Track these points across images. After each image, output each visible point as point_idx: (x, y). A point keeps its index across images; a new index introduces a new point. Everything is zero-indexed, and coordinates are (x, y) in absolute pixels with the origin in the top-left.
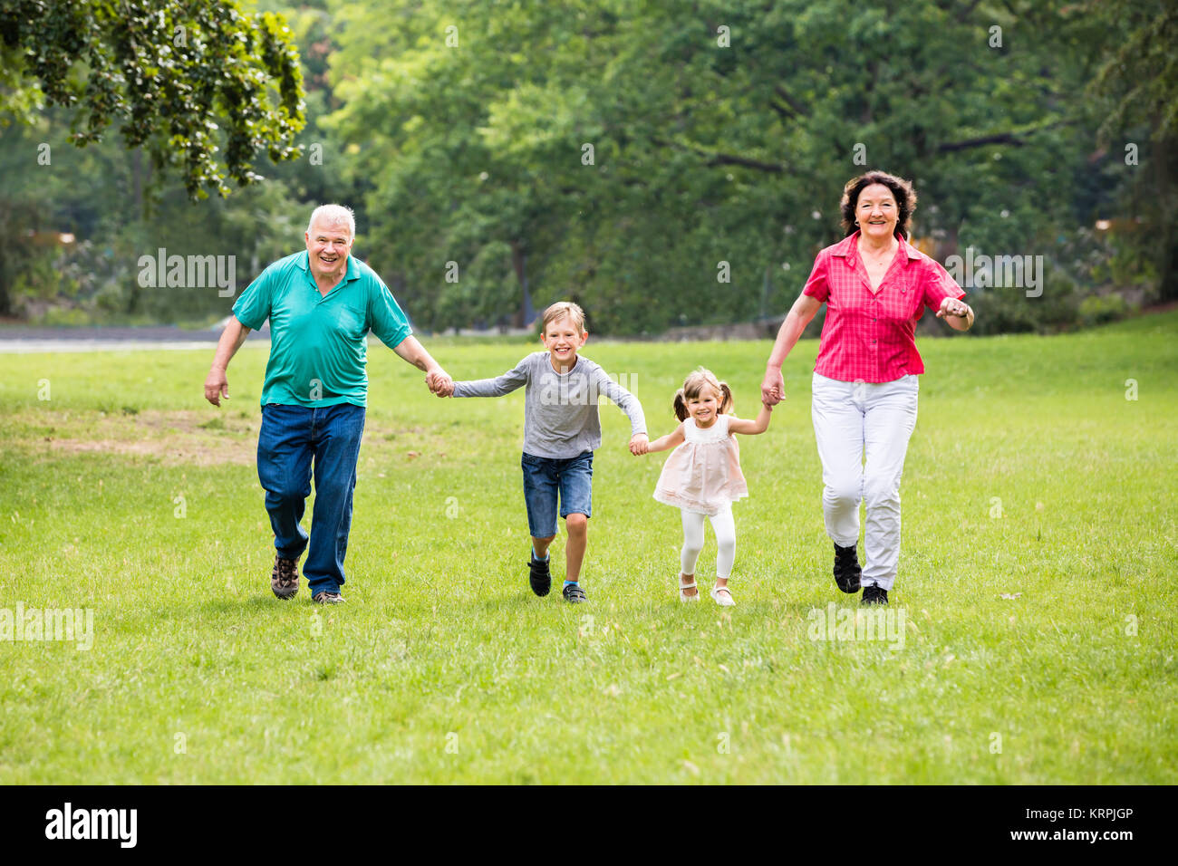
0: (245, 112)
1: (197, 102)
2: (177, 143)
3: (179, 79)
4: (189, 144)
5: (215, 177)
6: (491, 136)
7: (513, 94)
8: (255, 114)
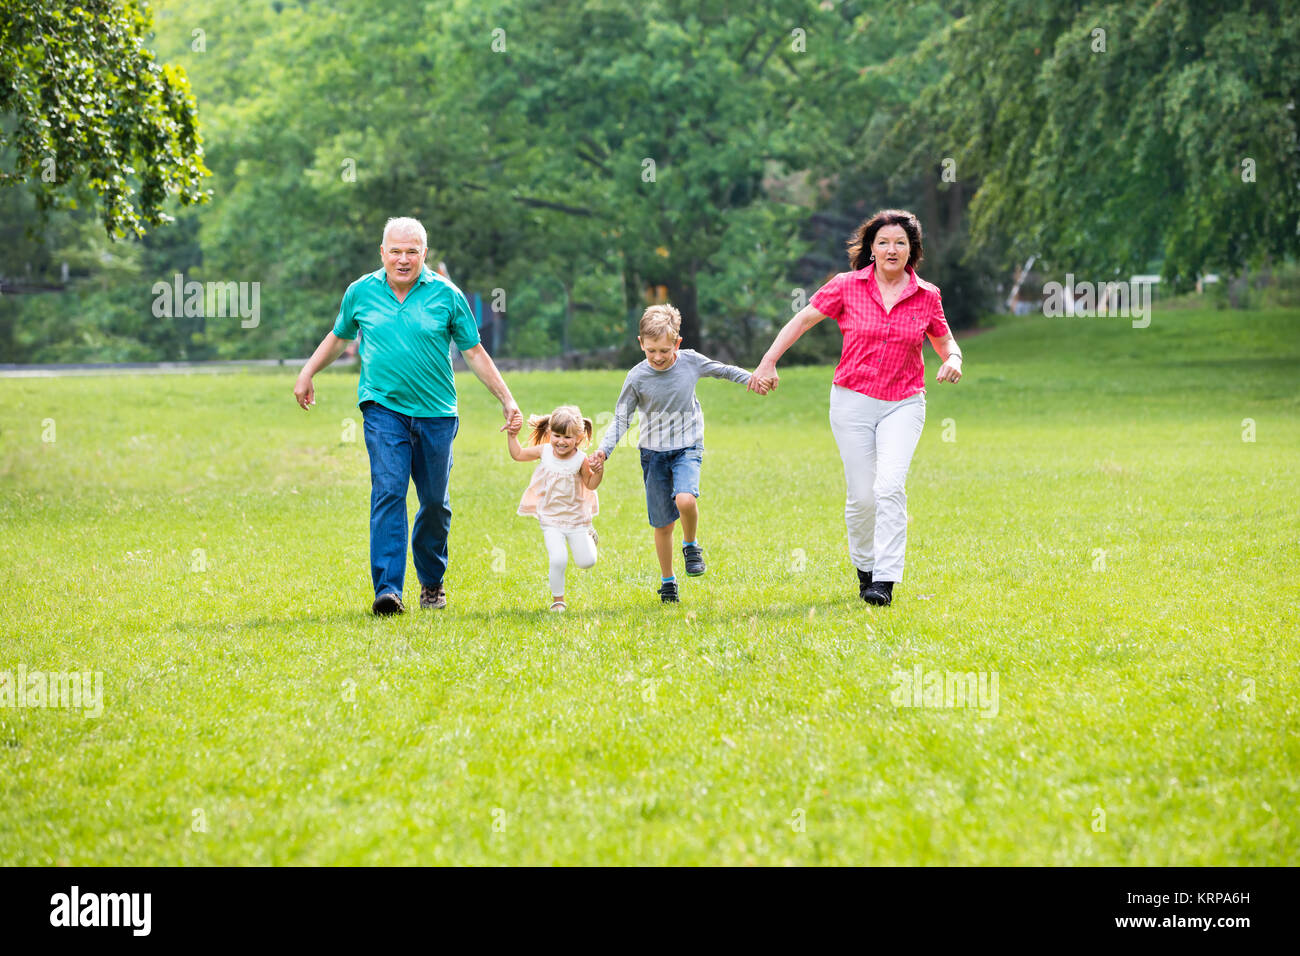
0: (159, 158)
1: (116, 148)
2: (96, 186)
3: (99, 125)
4: (108, 187)
5: (131, 218)
6: (316, 178)
7: (338, 139)
8: (167, 160)
